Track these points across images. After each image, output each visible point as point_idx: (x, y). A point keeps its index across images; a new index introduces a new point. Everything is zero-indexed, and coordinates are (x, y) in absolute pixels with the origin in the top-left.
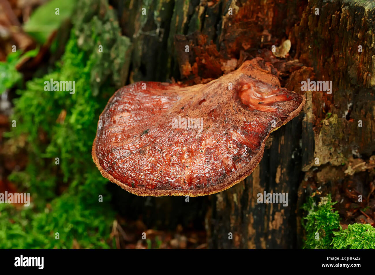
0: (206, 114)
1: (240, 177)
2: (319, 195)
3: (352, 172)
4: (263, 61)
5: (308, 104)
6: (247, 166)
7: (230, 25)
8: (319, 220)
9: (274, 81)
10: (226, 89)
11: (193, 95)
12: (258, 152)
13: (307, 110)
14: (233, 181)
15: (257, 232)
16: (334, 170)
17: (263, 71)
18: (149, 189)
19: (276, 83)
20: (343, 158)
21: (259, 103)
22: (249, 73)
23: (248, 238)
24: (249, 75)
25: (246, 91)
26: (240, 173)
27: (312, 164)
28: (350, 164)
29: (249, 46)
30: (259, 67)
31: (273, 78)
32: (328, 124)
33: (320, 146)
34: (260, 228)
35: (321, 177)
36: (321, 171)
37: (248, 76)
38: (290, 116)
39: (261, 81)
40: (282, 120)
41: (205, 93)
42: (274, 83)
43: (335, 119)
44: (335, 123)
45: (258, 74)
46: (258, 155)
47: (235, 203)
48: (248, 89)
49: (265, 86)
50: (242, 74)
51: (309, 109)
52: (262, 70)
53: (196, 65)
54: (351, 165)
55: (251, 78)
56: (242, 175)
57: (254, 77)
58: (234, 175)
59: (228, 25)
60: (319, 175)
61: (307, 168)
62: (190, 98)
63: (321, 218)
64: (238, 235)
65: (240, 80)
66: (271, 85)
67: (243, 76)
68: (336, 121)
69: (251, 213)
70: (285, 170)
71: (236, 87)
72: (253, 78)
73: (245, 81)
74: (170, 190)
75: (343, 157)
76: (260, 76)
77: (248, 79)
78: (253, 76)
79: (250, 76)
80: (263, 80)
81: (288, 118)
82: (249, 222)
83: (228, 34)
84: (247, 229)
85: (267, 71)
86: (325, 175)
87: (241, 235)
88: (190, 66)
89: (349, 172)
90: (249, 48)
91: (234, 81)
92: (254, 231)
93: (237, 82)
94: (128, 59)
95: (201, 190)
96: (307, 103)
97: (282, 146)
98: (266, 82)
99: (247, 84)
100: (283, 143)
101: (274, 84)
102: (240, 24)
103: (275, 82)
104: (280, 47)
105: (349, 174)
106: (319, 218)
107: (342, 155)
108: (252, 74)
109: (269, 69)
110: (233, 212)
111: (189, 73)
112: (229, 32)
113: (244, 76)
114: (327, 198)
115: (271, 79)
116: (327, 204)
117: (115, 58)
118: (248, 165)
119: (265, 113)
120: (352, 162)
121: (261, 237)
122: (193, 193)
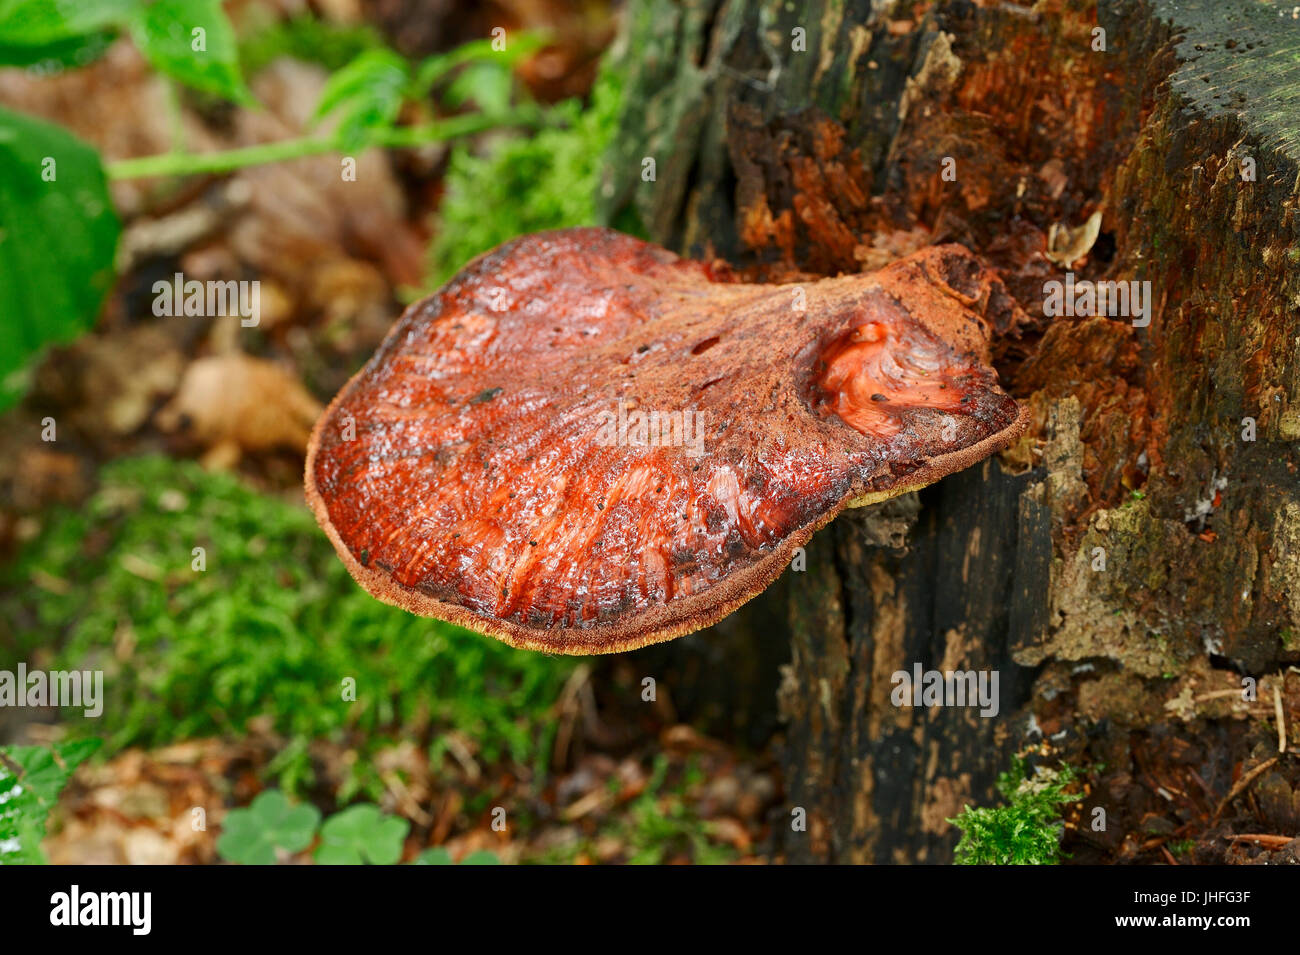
0: (687, 389)
1: (674, 622)
2: (1042, 756)
3: (1187, 710)
4: (967, 262)
5: (1060, 444)
6: (705, 594)
7: (927, 113)
8: (981, 839)
9: (968, 337)
10: (794, 321)
11: (705, 314)
12: (763, 557)
13: (1057, 462)
14: (645, 631)
15: (885, 826)
16: (1136, 688)
17: (952, 296)
18: (402, 584)
19: (972, 346)
20: (1165, 655)
21: (875, 398)
22: (899, 289)
23: (853, 836)
24: (896, 296)
25: (867, 343)
26: (678, 611)
27: (1049, 650)
28: (1193, 682)
29: (984, 201)
30: (943, 279)
31: (965, 326)
32: (1105, 527)
33: (1077, 594)
34: (896, 815)
35: (1090, 699)
36: (1097, 679)
37: (892, 297)
38: (930, 467)
39: (923, 327)
40: (893, 471)
41: (734, 317)
42: (963, 343)
43: (1129, 517)
44: (1130, 529)
45: (922, 299)
46: (759, 565)
47: (823, 709)
48: (877, 342)
49: (933, 346)
50: (879, 286)
51: (1063, 458)
52: (951, 290)
53: (786, 217)
54: (1192, 688)
55: (896, 308)
56: (681, 620)
57: (909, 308)
58: (654, 612)
59: (923, 111)
60: (1086, 691)
61: (1031, 655)
62: (687, 321)
63: (990, 834)
64: (823, 820)
65: (859, 306)
66: (953, 349)
67: (877, 294)
68: (1134, 526)
69: (869, 759)
70: (976, 643)
71: (829, 324)
72: (905, 309)
73: (876, 312)
74: (453, 607)
75: (1167, 651)
76: (926, 308)
77: (887, 307)
78: (906, 303)
79: (898, 301)
80: (929, 325)
81: (921, 470)
82: (859, 787)
83: (919, 143)
84: (851, 807)
85: (966, 298)
86: (1107, 697)
87: (831, 822)
88: (768, 218)
89: (1178, 710)
90: (982, 207)
91: (839, 301)
92: (875, 821)
93: (843, 308)
94: (686, 144)
95: (541, 633)
96: (1058, 439)
97: (973, 560)
98: (938, 334)
99: (875, 323)
100: (977, 552)
101: (962, 347)
102: (955, 119)
103: (969, 341)
104: (1076, 231)
105: (1179, 714)
106: (986, 834)
107: (1163, 646)
108: (906, 295)
109: (978, 294)
110: (816, 739)
111: (765, 239)
112: (922, 139)
113: (882, 296)
114: (1055, 776)
115: (960, 327)
116: (1042, 793)
117: (655, 132)
118: (710, 591)
119: (853, 433)
120: (1200, 677)
121: (900, 847)
122: (514, 634)
